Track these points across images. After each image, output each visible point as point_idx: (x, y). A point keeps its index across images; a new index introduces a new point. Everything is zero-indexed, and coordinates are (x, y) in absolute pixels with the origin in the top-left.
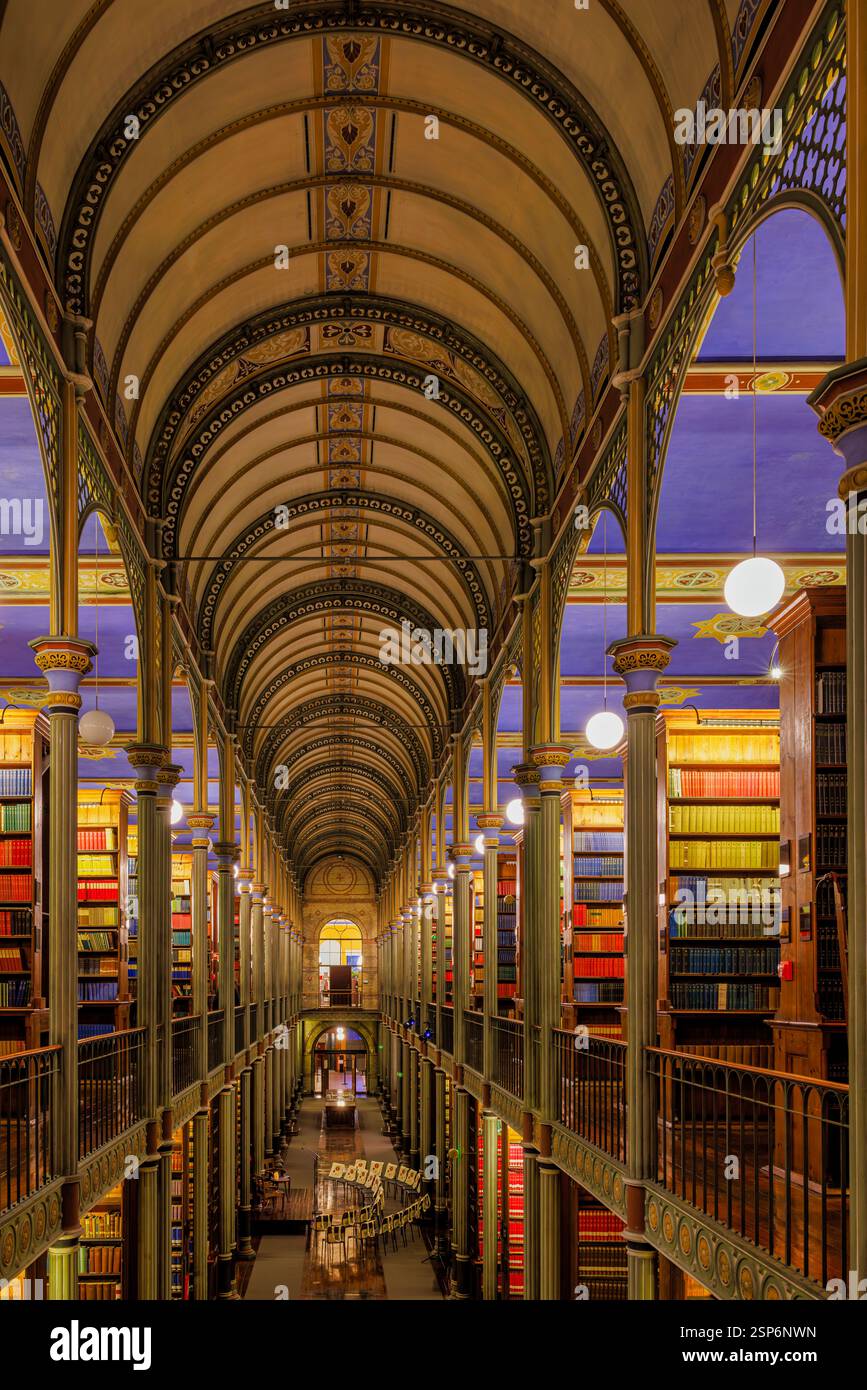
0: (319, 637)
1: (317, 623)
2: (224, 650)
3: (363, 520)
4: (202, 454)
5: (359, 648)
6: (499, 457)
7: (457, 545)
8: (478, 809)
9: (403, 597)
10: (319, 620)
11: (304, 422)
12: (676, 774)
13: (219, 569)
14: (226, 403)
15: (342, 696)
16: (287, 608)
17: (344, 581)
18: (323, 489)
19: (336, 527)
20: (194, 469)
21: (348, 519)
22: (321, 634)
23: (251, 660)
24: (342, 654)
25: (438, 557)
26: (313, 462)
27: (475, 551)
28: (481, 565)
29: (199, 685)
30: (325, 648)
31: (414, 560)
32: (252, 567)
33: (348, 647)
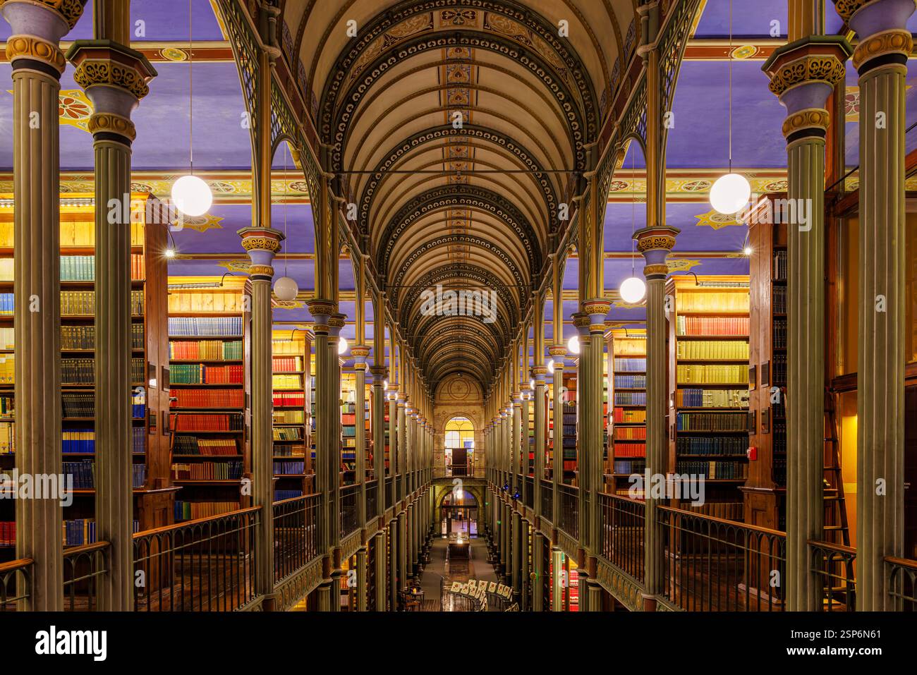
0: (442, 225)
1: (441, 215)
2: (376, 234)
3: (471, 144)
4: (360, 100)
5: (470, 232)
6: (563, 102)
7: (535, 162)
8: (549, 342)
9: (500, 197)
10: (442, 213)
11: (429, 77)
12: (682, 319)
13: (372, 178)
14: (375, 64)
15: (459, 264)
16: (421, 204)
17: (459, 186)
18: (443, 123)
19: (453, 149)
20: (354, 110)
21: (461, 143)
22: (444, 223)
23: (395, 241)
24: (459, 236)
25: (523, 171)
26: (436, 105)
27: (548, 167)
28: (552, 176)
29: (359, 258)
30: (447, 232)
31: (508, 173)
32: (395, 178)
33: (462, 231)
